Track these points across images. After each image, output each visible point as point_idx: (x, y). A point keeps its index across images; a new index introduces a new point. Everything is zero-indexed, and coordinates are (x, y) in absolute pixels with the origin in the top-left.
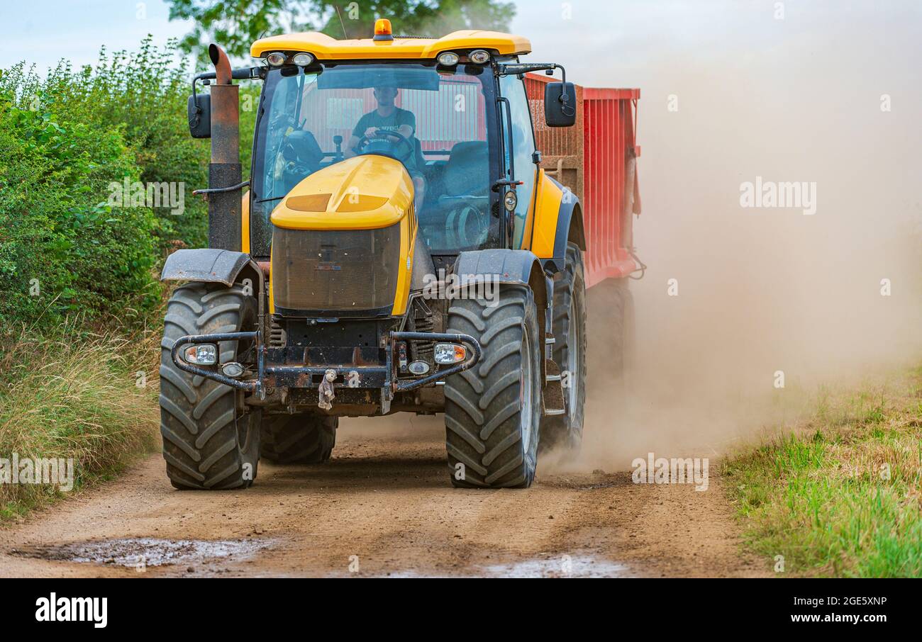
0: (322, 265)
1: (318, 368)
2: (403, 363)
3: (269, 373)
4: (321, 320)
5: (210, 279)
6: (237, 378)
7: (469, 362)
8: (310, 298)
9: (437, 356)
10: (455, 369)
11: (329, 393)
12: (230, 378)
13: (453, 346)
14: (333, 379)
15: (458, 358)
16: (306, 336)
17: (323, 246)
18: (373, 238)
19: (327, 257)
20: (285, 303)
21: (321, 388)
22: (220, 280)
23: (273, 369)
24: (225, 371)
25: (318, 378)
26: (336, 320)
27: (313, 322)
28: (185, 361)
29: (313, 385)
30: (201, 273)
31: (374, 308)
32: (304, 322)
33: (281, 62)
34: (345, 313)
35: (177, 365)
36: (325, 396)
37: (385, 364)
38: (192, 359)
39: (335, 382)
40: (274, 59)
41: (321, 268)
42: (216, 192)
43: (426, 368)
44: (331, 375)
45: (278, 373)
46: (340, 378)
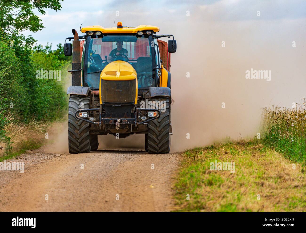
0: (117, 90)
1: (115, 119)
2: (139, 117)
3: (102, 120)
4: (116, 105)
5: (81, 94)
6: (93, 121)
7: (157, 117)
8: (114, 99)
9: (149, 115)
10: (154, 118)
11: (119, 125)
12: (91, 121)
13: (153, 112)
14: (120, 121)
15: (155, 115)
16: (111, 110)
17: (117, 85)
18: (130, 83)
19: (118, 88)
20: (105, 101)
21: (116, 124)
22: (84, 94)
23: (103, 119)
24: (90, 119)
25: (115, 121)
26: (120, 105)
27: (114, 106)
28: (79, 117)
29: (114, 123)
30: (79, 92)
31: (130, 102)
32: (111, 106)
33: (92, 34)
34: (123, 103)
35: (77, 118)
36: (117, 126)
37: (134, 118)
38: (81, 116)
39: (120, 122)
40: (90, 33)
41: (116, 91)
42: (75, 71)
43: (146, 118)
44: (119, 120)
45: (104, 120)
46: (121, 121)
